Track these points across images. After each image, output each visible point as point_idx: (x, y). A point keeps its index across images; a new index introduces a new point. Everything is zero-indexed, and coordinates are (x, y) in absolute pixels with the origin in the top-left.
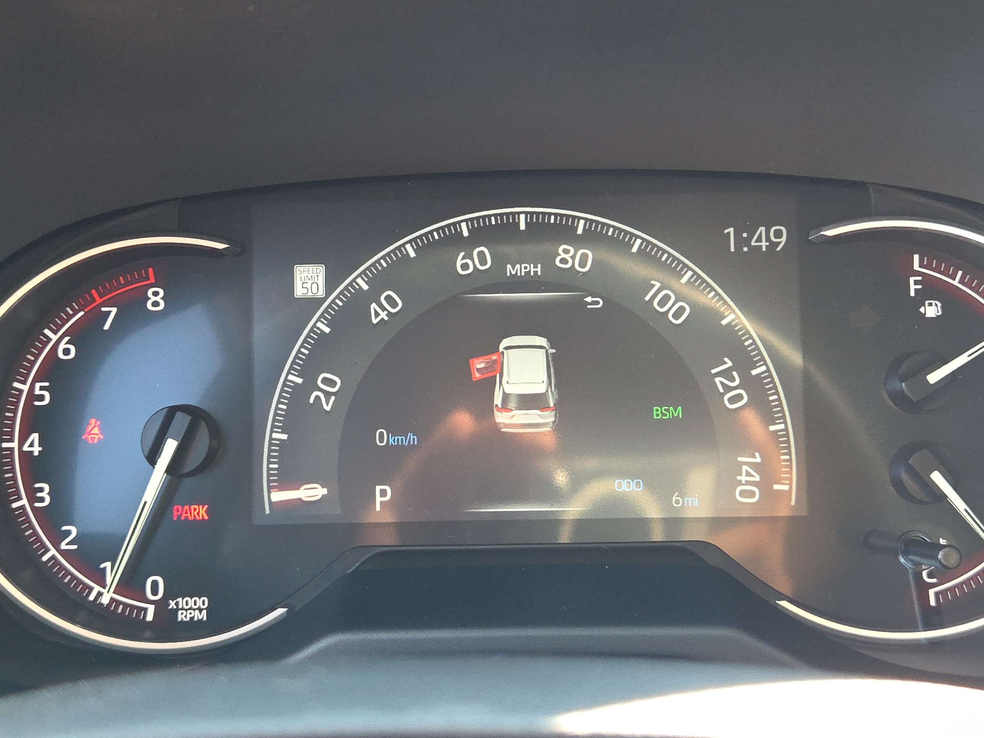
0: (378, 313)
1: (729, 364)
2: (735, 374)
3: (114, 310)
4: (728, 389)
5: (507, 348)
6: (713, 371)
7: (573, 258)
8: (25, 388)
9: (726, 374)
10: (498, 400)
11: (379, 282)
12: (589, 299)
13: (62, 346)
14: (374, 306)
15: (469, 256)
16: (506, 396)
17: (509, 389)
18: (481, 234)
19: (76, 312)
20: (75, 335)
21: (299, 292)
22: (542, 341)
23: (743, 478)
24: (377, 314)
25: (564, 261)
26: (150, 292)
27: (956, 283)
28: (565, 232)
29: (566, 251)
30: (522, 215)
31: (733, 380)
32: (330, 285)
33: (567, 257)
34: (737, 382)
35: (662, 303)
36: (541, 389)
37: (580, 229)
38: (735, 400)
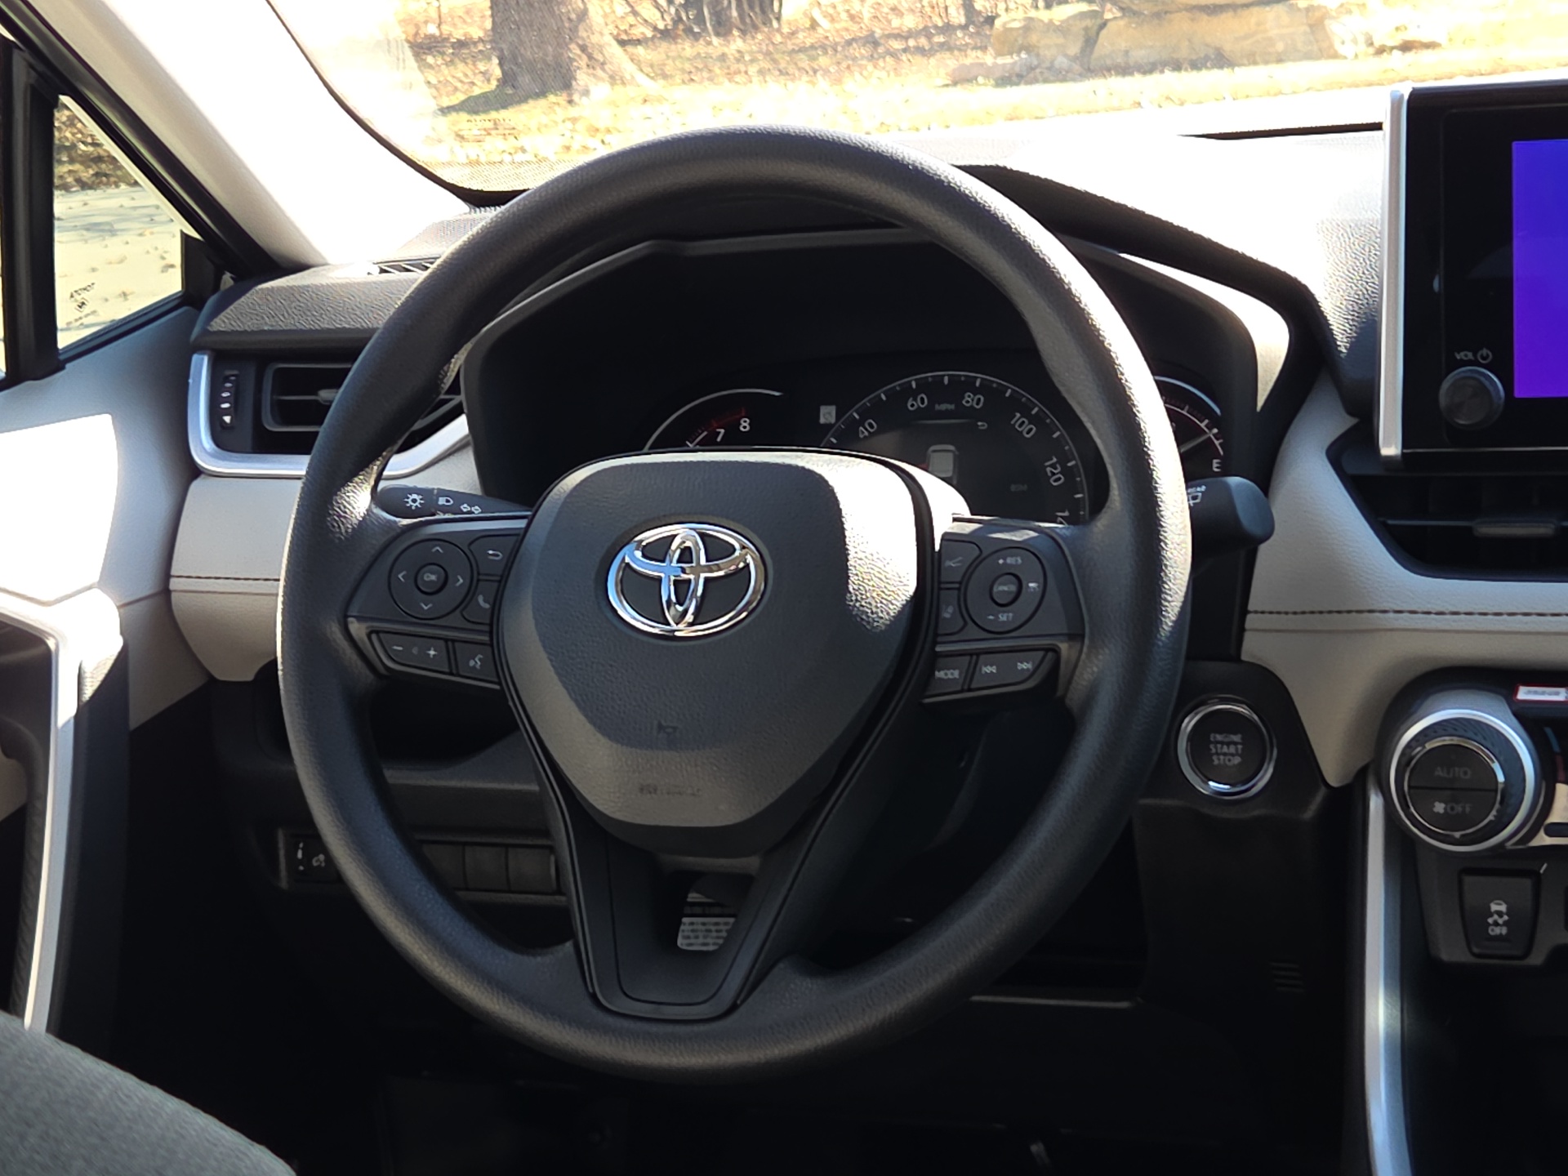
1: (1055, 460)
2: (1058, 466)
3: (722, 431)
4: (1054, 474)
5: (935, 451)
6: (1047, 464)
7: (973, 400)
9: (1053, 466)
11: (865, 415)
12: (980, 423)
14: (861, 428)
15: (915, 400)
19: (703, 432)
20: (701, 444)
21: (822, 421)
22: (951, 448)
24: (863, 432)
25: (968, 402)
26: (742, 422)
27: (1184, 412)
28: (969, 385)
29: (969, 396)
30: (946, 376)
31: (1056, 469)
32: (838, 417)
33: (969, 399)
34: (1059, 470)
35: (1020, 426)
37: (978, 384)
38: (1057, 480)
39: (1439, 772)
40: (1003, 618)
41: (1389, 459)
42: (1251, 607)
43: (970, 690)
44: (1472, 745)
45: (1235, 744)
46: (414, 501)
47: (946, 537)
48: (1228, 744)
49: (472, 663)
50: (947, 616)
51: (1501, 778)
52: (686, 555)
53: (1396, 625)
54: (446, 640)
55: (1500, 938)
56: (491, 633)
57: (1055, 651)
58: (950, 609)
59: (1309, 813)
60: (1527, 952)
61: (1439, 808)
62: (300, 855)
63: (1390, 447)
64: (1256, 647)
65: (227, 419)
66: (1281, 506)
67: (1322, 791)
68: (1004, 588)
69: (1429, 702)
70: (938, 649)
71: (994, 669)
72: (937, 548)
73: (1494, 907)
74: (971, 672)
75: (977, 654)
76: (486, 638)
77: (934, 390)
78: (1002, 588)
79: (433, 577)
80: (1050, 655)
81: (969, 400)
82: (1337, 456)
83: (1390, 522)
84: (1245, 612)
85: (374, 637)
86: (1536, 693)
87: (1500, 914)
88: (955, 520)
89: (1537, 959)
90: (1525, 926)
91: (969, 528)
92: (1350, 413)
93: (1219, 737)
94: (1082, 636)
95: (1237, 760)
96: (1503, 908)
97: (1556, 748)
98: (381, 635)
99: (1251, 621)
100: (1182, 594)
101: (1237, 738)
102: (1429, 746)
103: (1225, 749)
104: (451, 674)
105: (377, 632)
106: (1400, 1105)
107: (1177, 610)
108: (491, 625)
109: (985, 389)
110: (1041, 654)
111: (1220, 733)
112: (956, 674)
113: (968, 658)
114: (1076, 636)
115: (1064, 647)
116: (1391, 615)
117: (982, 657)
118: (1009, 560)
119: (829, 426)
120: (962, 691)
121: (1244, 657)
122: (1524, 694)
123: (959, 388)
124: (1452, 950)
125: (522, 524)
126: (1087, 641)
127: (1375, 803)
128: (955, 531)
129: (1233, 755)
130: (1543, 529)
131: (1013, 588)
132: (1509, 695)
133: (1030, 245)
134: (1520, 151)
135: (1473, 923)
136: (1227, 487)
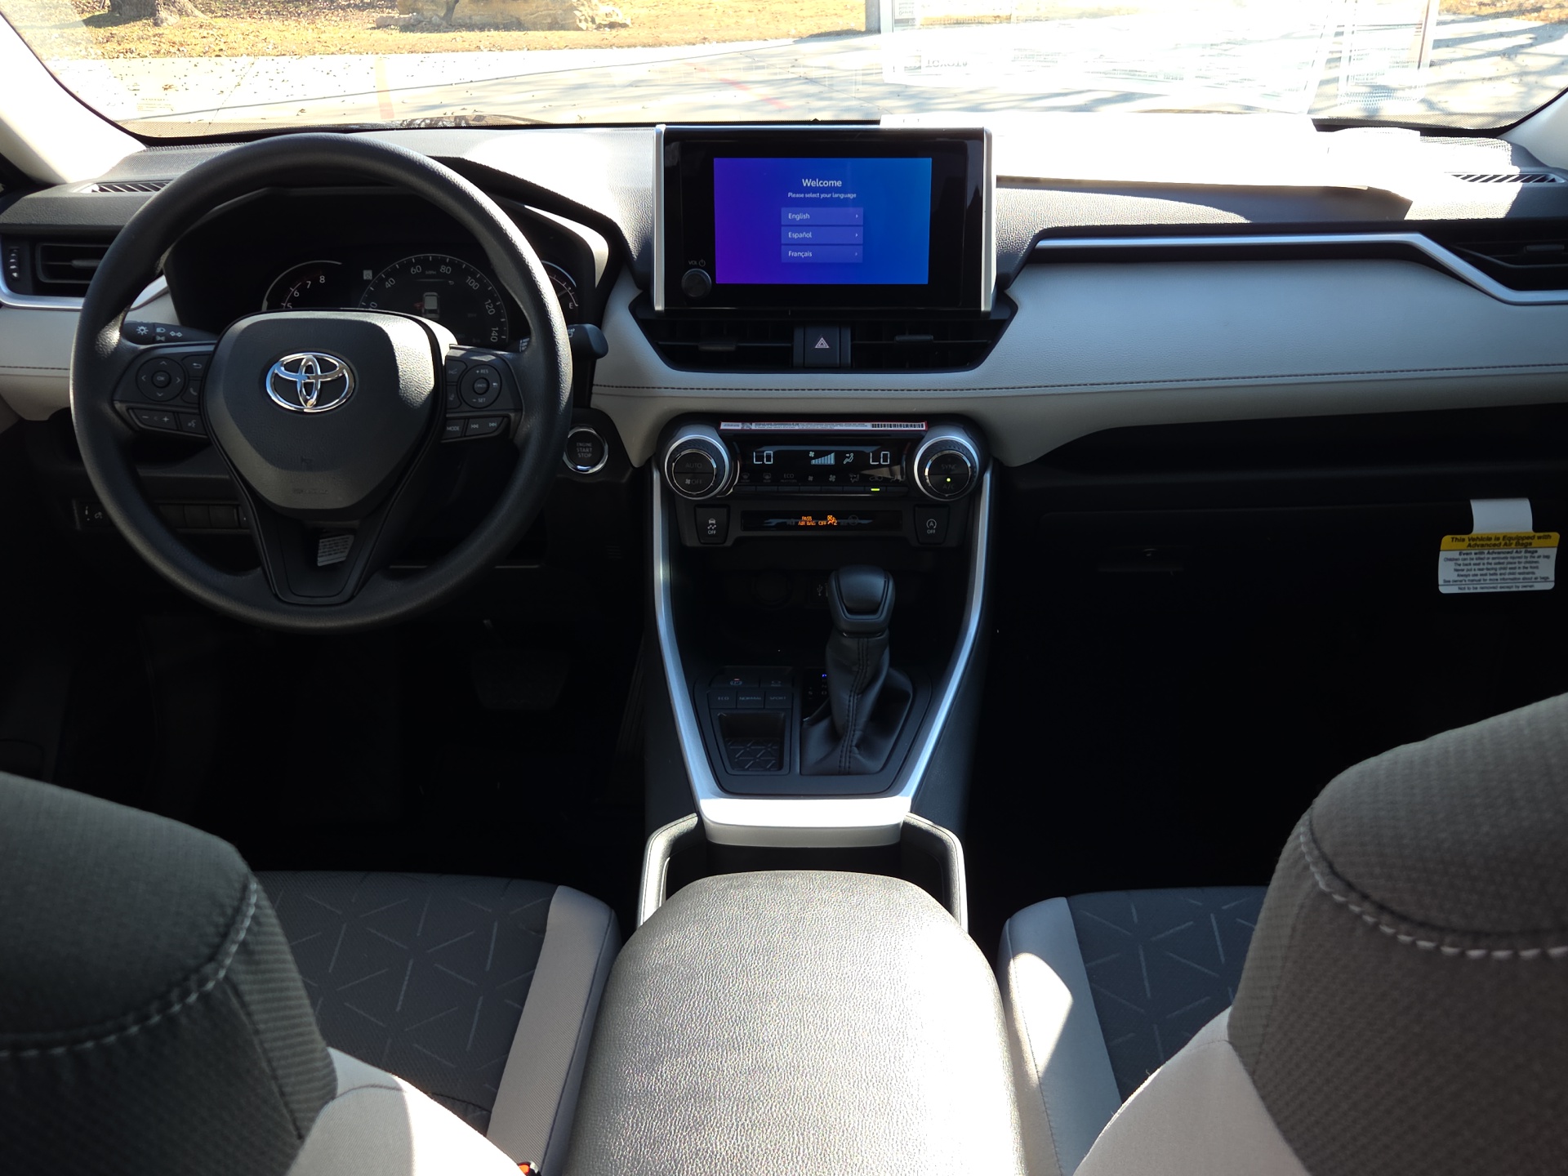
0: (388, 285)
1: (490, 301)
2: (491, 304)
3: (310, 282)
4: (489, 308)
5: (427, 296)
6: (486, 304)
7: (445, 269)
8: (284, 305)
9: (489, 304)
10: (423, 311)
11: (388, 275)
12: (450, 282)
13: (296, 292)
14: (387, 282)
15: (415, 268)
16: (426, 310)
17: (426, 308)
18: (418, 261)
19: (299, 282)
20: (298, 289)
21: (365, 278)
22: (435, 294)
23: (493, 334)
26: (321, 277)
28: (443, 261)
29: (443, 267)
30: (430, 256)
32: (374, 276)
34: (492, 307)
35: (471, 283)
36: (435, 308)
37: (448, 260)
38: (491, 311)
39: (688, 466)
40: (481, 400)
41: (658, 312)
42: (595, 382)
43: (465, 436)
44: (702, 453)
45: (589, 447)
46: (142, 330)
47: (447, 357)
48: (585, 447)
49: (190, 424)
50: (451, 399)
51: (715, 466)
52: (309, 369)
53: (666, 394)
54: (173, 412)
55: (713, 535)
56: (199, 408)
57: (508, 417)
58: (453, 396)
59: (624, 480)
60: (725, 542)
61: (688, 482)
62: (87, 512)
63: (659, 306)
64: (597, 402)
65: (15, 275)
66: (608, 334)
67: (631, 470)
68: (480, 385)
69: (680, 431)
70: (447, 416)
71: (477, 426)
72: (444, 363)
73: (710, 522)
74: (465, 428)
75: (469, 418)
76: (197, 411)
77: (424, 263)
78: (479, 386)
79: (162, 379)
80: (505, 419)
81: (443, 269)
82: (634, 309)
83: (660, 343)
84: (592, 385)
85: (131, 411)
86: (729, 425)
87: (713, 524)
88: (451, 348)
89: (729, 543)
90: (723, 529)
91: (459, 353)
92: (639, 287)
93: (581, 444)
94: (522, 410)
95: (589, 455)
96: (714, 522)
97: (738, 451)
98: (136, 411)
99: (595, 389)
100: (569, 389)
101: (589, 445)
102: (683, 453)
103: (584, 450)
104: (178, 430)
105: (132, 409)
106: (671, 614)
107: (567, 396)
108: (199, 404)
109: (451, 264)
110: (501, 418)
111: (581, 442)
112: (458, 428)
113: (463, 421)
114: (518, 409)
115: (512, 415)
116: (663, 390)
117: (470, 420)
118: (482, 371)
119: (368, 282)
120: (461, 437)
121: (592, 406)
122: (724, 426)
123: (437, 263)
124: (691, 541)
125: (211, 348)
126: (524, 413)
127: (656, 476)
128: (452, 355)
129: (588, 453)
130: (731, 348)
131: (485, 385)
132: (717, 427)
133: (484, 209)
134: (717, 162)
135: (701, 529)
136: (585, 329)
